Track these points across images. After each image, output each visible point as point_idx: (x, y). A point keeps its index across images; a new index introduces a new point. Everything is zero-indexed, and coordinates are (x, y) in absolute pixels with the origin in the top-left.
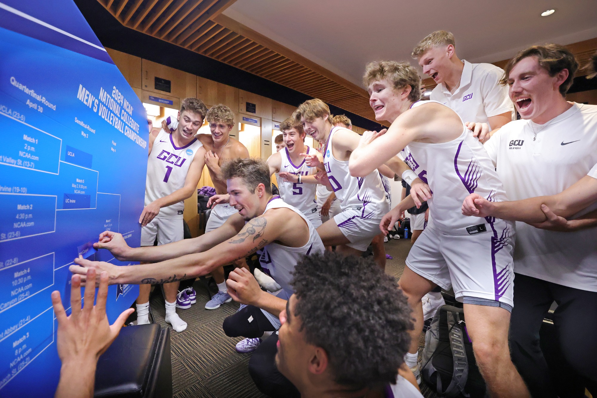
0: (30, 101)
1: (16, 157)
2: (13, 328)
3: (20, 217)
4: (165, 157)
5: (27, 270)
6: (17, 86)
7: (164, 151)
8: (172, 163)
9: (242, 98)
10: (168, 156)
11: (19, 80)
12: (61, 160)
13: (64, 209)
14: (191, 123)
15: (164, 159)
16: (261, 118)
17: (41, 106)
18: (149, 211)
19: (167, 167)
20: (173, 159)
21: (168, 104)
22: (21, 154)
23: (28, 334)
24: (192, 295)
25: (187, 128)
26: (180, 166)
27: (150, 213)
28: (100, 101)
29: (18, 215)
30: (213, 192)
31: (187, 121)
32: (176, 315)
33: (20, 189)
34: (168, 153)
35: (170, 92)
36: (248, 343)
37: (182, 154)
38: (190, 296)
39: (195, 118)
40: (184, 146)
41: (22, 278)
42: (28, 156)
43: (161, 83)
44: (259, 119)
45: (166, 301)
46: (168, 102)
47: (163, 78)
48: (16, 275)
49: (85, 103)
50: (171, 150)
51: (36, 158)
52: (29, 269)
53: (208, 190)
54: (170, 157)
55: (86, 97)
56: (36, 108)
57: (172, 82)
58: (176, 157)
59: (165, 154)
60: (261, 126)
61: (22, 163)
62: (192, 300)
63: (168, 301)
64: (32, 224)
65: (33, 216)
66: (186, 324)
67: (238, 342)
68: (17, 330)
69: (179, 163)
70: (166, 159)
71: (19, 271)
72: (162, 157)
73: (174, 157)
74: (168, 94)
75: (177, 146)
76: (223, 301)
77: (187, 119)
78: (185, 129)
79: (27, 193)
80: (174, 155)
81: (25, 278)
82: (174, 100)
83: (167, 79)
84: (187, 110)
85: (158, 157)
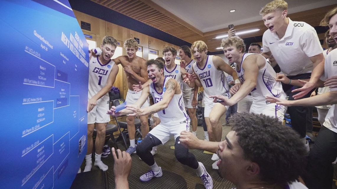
0: (43, 45)
1: (37, 80)
2: (37, 183)
3: (39, 116)
4: (97, 71)
5: (43, 147)
6: (37, 36)
7: (96, 68)
8: (101, 74)
9: (132, 35)
10: (98, 70)
11: (37, 33)
12: (55, 79)
13: (57, 107)
14: (110, 51)
15: (97, 72)
16: (142, 47)
17: (47, 47)
18: (92, 103)
19: (99, 76)
20: (102, 72)
21: (90, 38)
22: (39, 77)
23: (44, 185)
24: (108, 149)
25: (108, 54)
26: (106, 75)
27: (92, 105)
28: (70, 41)
29: (38, 115)
30: (116, 90)
31: (107, 50)
32: (101, 162)
33: (39, 99)
34: (98, 69)
35: (90, 30)
36: (146, 176)
37: (106, 68)
38: (107, 150)
39: (112, 48)
40: (105, 64)
41: (41, 152)
42: (42, 78)
43: (85, 25)
44: (141, 47)
45: (96, 153)
46: (89, 37)
47: (86, 22)
48: (39, 151)
49: (64, 43)
50: (100, 67)
51: (45, 79)
52: (43, 146)
53: (113, 89)
54: (100, 71)
55: (65, 40)
56: (45, 49)
57: (91, 25)
58: (103, 70)
59: (97, 69)
60: (142, 51)
61: (40, 83)
62: (108, 152)
63: (97, 153)
64: (44, 119)
65: (44, 114)
66: (107, 166)
67: (141, 176)
68: (39, 183)
69: (105, 73)
70: (98, 72)
71: (40, 149)
72: (96, 71)
73: (102, 70)
74: (89, 31)
75: (102, 64)
76: (132, 152)
77: (108, 49)
78: (107, 54)
79: (42, 101)
80: (102, 69)
81: (42, 152)
82: (93, 35)
83: (88, 23)
84: (107, 44)
85: (93, 72)
